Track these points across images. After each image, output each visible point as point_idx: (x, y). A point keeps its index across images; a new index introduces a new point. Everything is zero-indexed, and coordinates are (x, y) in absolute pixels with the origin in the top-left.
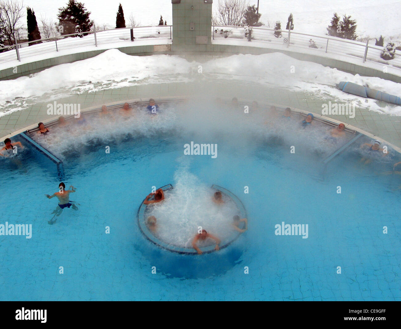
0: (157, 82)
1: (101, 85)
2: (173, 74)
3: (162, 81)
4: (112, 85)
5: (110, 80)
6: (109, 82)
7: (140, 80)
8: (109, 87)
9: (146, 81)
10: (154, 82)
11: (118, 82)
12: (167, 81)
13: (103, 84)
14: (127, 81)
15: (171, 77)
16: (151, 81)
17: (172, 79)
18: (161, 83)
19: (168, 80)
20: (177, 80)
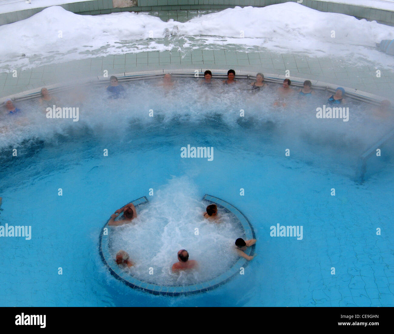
0: (119, 52)
1: (40, 59)
2: (141, 40)
3: (128, 49)
4: (55, 58)
5: (53, 52)
6: (51, 54)
7: (95, 50)
8: (52, 61)
9: (104, 51)
10: (115, 52)
11: (63, 54)
12: (134, 50)
13: (42, 57)
14: (76, 52)
15: (139, 44)
16: (112, 51)
17: (140, 47)
18: (125, 53)
19: (136, 49)
20: (148, 48)
